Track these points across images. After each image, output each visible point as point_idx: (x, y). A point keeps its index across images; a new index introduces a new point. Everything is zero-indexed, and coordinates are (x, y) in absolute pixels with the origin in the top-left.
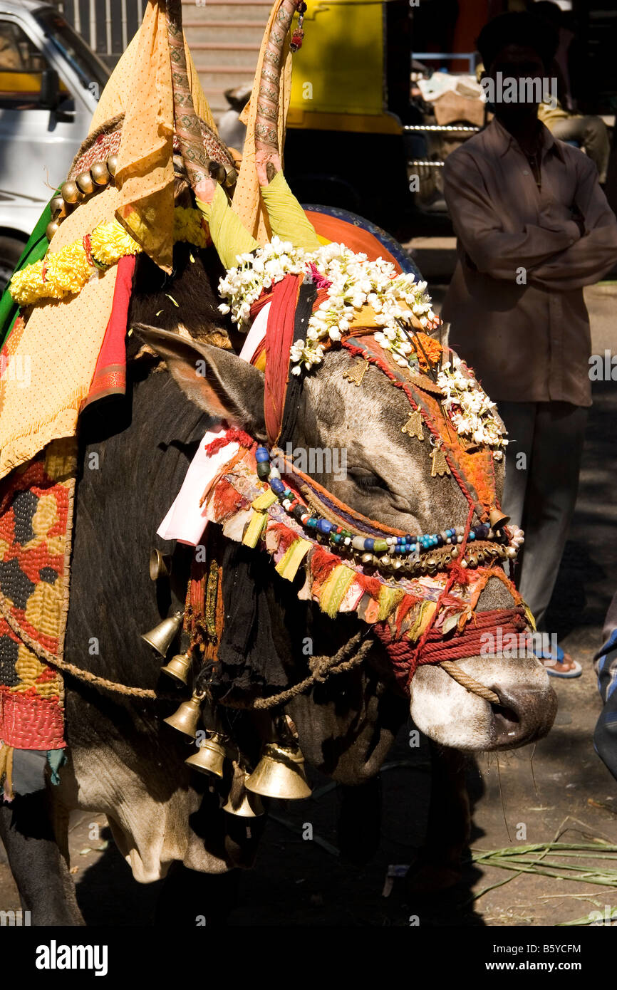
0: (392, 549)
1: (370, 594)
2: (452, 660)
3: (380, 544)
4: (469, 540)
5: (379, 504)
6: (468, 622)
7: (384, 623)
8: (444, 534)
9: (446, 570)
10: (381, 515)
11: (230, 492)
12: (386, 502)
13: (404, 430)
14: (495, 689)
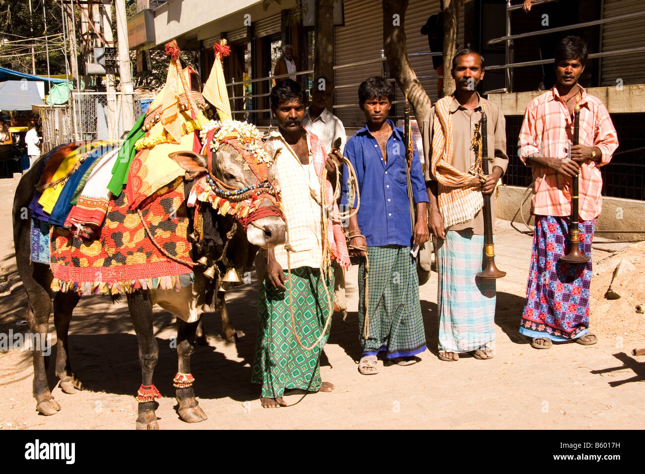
0: (236, 194)
1: (233, 207)
2: (254, 221)
3: (233, 192)
4: (257, 188)
5: (232, 181)
6: (257, 210)
7: (236, 214)
8: (249, 187)
9: (251, 197)
10: (233, 184)
11: (200, 188)
12: (234, 180)
13: (236, 159)
14: (264, 227)
